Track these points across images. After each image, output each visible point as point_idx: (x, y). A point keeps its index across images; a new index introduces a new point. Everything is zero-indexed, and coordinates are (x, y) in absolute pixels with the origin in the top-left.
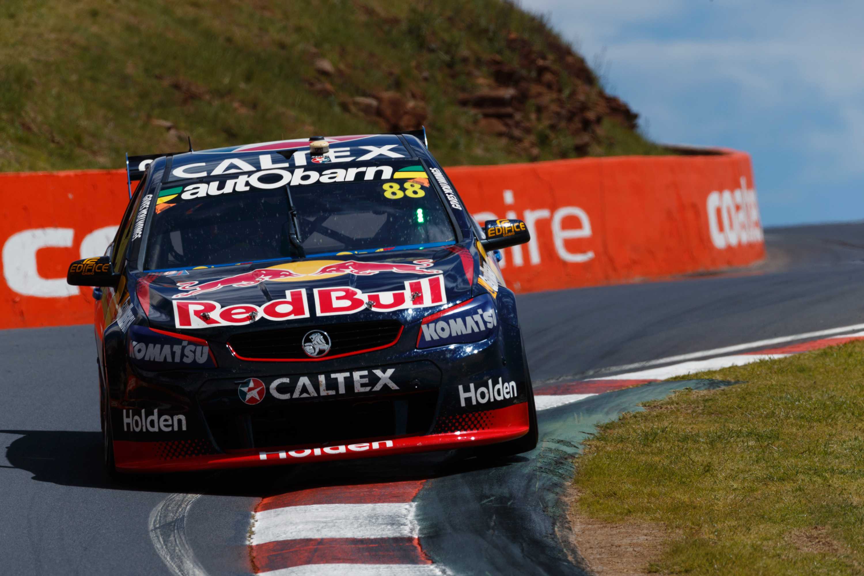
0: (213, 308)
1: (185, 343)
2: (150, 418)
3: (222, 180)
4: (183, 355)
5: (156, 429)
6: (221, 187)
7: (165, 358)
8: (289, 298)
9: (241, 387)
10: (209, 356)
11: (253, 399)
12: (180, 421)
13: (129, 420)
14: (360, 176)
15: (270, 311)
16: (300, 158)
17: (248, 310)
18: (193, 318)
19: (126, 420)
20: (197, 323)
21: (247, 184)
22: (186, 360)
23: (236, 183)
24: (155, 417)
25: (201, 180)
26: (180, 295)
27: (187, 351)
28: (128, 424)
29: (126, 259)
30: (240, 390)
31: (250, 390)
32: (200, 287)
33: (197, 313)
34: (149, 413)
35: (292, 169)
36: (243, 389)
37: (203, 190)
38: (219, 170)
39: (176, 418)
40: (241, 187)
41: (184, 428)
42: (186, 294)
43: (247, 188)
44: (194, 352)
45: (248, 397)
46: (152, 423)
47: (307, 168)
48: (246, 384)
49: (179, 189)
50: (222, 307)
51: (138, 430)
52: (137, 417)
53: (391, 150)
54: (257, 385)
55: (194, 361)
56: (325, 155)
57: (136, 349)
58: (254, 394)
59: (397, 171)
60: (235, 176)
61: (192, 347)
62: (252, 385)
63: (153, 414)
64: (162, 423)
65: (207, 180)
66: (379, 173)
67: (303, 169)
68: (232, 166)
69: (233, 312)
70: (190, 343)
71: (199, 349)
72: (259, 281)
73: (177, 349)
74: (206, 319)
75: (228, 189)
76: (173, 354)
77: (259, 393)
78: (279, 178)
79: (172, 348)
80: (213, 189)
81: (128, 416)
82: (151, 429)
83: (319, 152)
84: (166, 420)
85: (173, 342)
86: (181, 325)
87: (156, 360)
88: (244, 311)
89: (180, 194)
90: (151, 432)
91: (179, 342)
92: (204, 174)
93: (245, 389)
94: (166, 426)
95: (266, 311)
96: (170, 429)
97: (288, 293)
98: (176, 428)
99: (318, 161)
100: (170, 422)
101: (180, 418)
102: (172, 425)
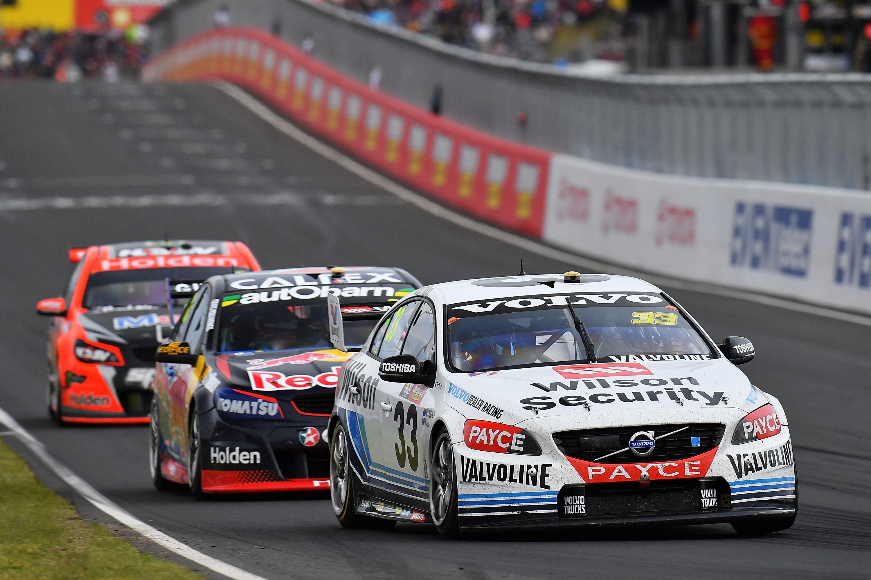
0: (279, 377)
1: (260, 401)
2: (233, 454)
3: (270, 291)
4: (258, 409)
5: (237, 462)
6: (269, 296)
7: (245, 411)
8: (335, 372)
9: (302, 433)
10: (278, 410)
11: (310, 442)
12: (255, 456)
13: (215, 455)
14: (371, 293)
15: (322, 380)
16: (325, 279)
17: (306, 379)
18: (265, 383)
19: (213, 455)
20: (268, 387)
21: (289, 295)
22: (260, 413)
23: (280, 294)
24: (236, 453)
25: (254, 291)
26: (252, 368)
27: (261, 407)
28: (215, 458)
29: (203, 344)
30: (301, 435)
31: (309, 435)
32: (266, 363)
33: (268, 380)
34: (232, 450)
35: (320, 286)
36: (302, 434)
37: (256, 298)
38: (266, 285)
39: (252, 454)
40: (285, 297)
41: (258, 462)
42: (256, 367)
43: (289, 298)
44: (267, 407)
45: (306, 441)
46: (234, 458)
47: (332, 285)
48: (305, 431)
49: (238, 297)
50: (286, 376)
51: (222, 462)
52: (222, 453)
53: (390, 277)
54: (313, 432)
55: (267, 414)
56: (343, 277)
57: (223, 404)
58: (311, 439)
59: (397, 291)
60: (279, 289)
61: (266, 404)
62: (309, 432)
63: (234, 451)
64: (242, 458)
65: (259, 291)
66: (384, 292)
67: (328, 287)
68: (275, 282)
69: (295, 380)
70: (264, 401)
71: (271, 405)
72: (309, 361)
73: (254, 404)
74: (275, 384)
75: (275, 297)
76: (251, 408)
77: (315, 438)
78: (311, 292)
79: (250, 403)
80: (263, 297)
81: (215, 452)
82: (233, 462)
83: (338, 275)
84: (245, 456)
85: (251, 399)
86: (257, 387)
87: (239, 412)
88: (302, 379)
89: (239, 300)
90: (233, 464)
91: (256, 400)
92: (255, 287)
93: (304, 435)
94: (245, 460)
95: (320, 380)
96: (247, 462)
97: (334, 369)
98: (252, 462)
99: (338, 282)
100: (247, 457)
101: (255, 454)
102: (249, 459)
